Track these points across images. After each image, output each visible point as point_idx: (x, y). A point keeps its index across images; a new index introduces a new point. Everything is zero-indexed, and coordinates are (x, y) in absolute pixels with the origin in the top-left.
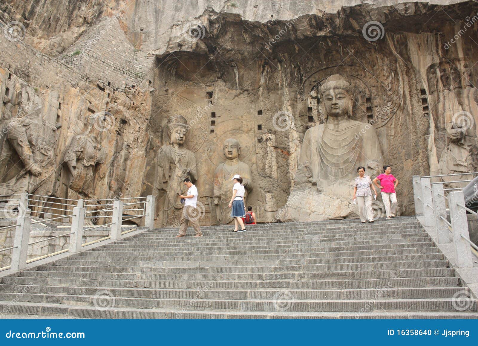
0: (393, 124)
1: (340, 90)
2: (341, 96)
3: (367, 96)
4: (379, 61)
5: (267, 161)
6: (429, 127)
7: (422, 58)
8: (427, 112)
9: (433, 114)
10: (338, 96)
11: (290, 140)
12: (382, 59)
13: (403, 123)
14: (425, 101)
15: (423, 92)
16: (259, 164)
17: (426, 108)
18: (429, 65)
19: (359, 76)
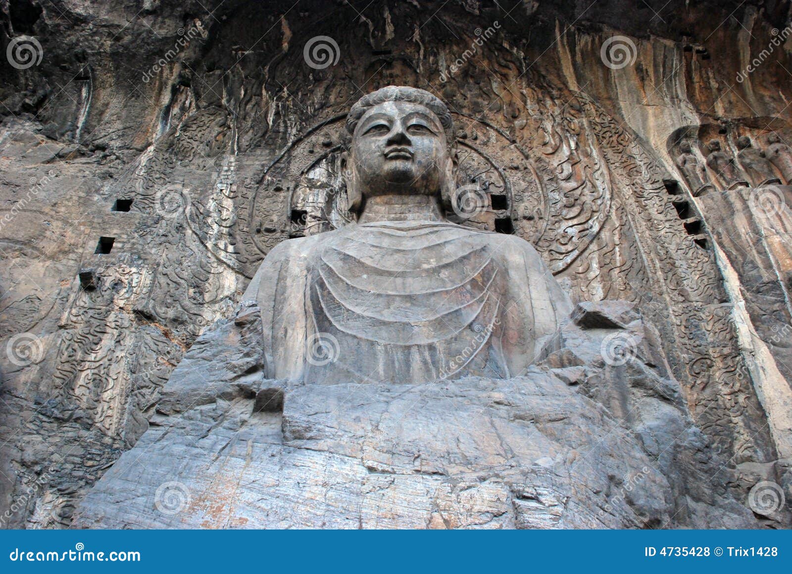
0: (595, 266)
1: (421, 108)
2: (424, 122)
3: (496, 191)
4: (529, 106)
5: (92, 357)
6: (721, 279)
7: (650, 111)
8: (700, 237)
9: (721, 245)
10: (414, 121)
11: (207, 297)
12: (539, 101)
13: (629, 264)
14: (684, 209)
15: (672, 187)
16: (52, 364)
17: (694, 228)
18: (672, 130)
19: (467, 141)
